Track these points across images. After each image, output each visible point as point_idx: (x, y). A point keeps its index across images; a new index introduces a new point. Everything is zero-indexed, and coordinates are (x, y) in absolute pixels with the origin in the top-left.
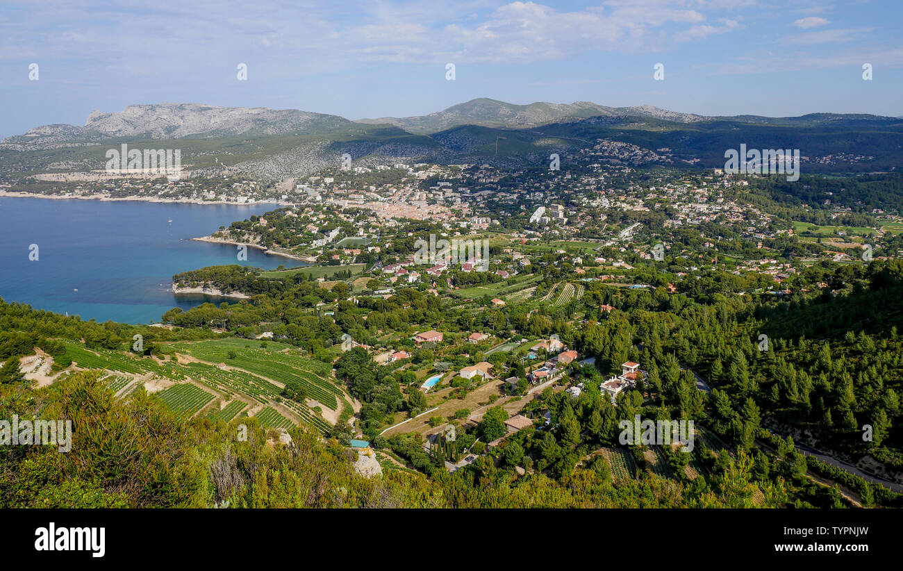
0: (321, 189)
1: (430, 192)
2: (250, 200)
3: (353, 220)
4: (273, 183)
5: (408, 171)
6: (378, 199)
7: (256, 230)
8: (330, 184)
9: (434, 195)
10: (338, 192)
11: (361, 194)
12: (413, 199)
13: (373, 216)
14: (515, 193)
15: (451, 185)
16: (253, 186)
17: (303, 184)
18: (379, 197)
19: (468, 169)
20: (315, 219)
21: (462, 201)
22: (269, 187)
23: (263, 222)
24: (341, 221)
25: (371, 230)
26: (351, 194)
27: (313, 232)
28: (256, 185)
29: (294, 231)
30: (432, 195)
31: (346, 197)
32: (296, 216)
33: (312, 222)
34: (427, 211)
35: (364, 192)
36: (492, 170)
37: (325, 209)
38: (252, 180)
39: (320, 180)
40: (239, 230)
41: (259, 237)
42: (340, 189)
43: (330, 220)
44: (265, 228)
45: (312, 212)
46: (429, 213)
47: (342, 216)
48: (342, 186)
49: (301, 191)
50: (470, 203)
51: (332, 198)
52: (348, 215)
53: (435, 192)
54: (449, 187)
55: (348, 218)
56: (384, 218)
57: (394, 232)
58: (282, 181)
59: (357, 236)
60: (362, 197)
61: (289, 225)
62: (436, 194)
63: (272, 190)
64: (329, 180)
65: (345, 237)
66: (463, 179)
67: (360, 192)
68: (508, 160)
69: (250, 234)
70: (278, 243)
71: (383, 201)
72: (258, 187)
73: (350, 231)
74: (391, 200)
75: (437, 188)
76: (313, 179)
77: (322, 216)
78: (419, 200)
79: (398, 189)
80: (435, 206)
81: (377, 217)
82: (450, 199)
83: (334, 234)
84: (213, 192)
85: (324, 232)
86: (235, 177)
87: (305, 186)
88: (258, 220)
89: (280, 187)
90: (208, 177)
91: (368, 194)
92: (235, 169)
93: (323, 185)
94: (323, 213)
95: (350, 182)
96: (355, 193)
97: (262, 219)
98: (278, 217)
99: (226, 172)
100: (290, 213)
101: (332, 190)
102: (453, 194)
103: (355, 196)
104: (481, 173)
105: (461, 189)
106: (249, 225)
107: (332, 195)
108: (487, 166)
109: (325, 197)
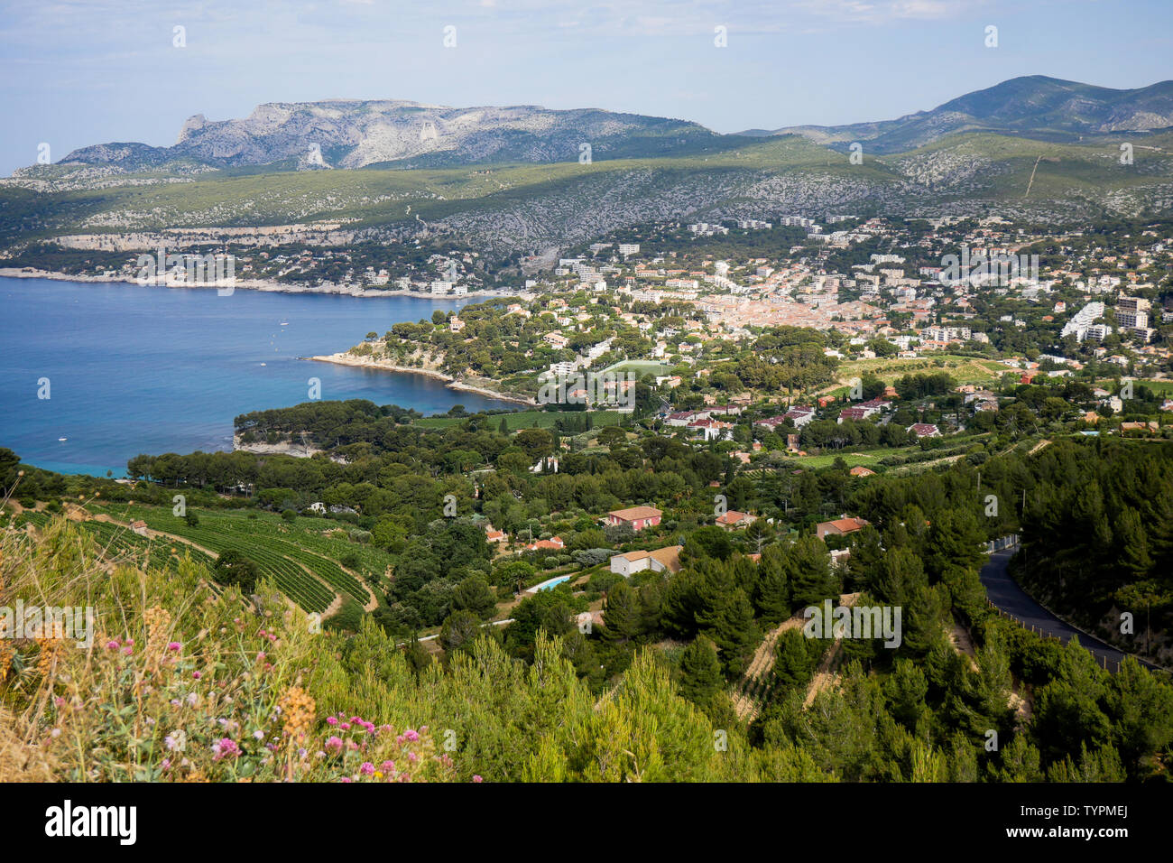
0: (609, 268)
1: (851, 276)
2: (457, 290)
3: (649, 326)
4: (517, 255)
5: (811, 230)
6: (728, 291)
7: (438, 340)
8: (631, 257)
9: (859, 282)
10: (645, 274)
11: (693, 278)
12: (808, 290)
13: (696, 318)
14: (1050, 278)
15: (902, 260)
16: (469, 261)
17: (574, 257)
18: (732, 285)
19: (951, 227)
20: (566, 321)
21: (918, 296)
22: (506, 264)
23: (457, 325)
24: (622, 327)
25: (682, 348)
26: (673, 277)
27: (555, 347)
28: (475, 260)
29: (516, 345)
30: (853, 283)
31: (659, 284)
32: (528, 314)
33: (558, 327)
34: (830, 314)
35: (702, 274)
36: (1005, 229)
37: (594, 301)
38: (469, 250)
39: (611, 249)
40: (404, 341)
41: (442, 356)
42: (652, 268)
43: (600, 325)
44: (455, 336)
45: (565, 308)
46: (835, 319)
47: (628, 318)
48: (656, 261)
49: (566, 272)
50: (937, 299)
51: (629, 287)
52: (641, 316)
53: (860, 276)
54: (898, 267)
55: (639, 321)
56: (722, 324)
57: (733, 351)
58: (536, 253)
59: (649, 358)
60: (696, 284)
61: (507, 333)
62: (864, 281)
63: (512, 270)
64: (628, 249)
65: (621, 358)
66: (934, 249)
67: (693, 273)
68: (1053, 208)
69: (424, 349)
70: (477, 367)
71: (740, 295)
72: (481, 264)
73: (635, 347)
74: (755, 292)
75: (869, 268)
76: (597, 248)
77: (584, 317)
78: (823, 292)
79: (778, 269)
80: (853, 305)
81: (706, 322)
82: (892, 291)
83: (597, 351)
84: (385, 272)
85: (578, 347)
86: (438, 243)
87: (576, 262)
88: (448, 321)
89: (527, 264)
90: (385, 243)
91: (708, 279)
92: (443, 226)
93: (615, 259)
94: (590, 310)
95: (674, 254)
96: (680, 277)
97: (454, 320)
98: (490, 315)
99: (425, 233)
100: (516, 309)
101: (632, 269)
102: (904, 282)
103: (680, 283)
104: (980, 235)
105: (925, 271)
106: (427, 329)
107: (630, 279)
108: (997, 220)
109: (613, 282)
